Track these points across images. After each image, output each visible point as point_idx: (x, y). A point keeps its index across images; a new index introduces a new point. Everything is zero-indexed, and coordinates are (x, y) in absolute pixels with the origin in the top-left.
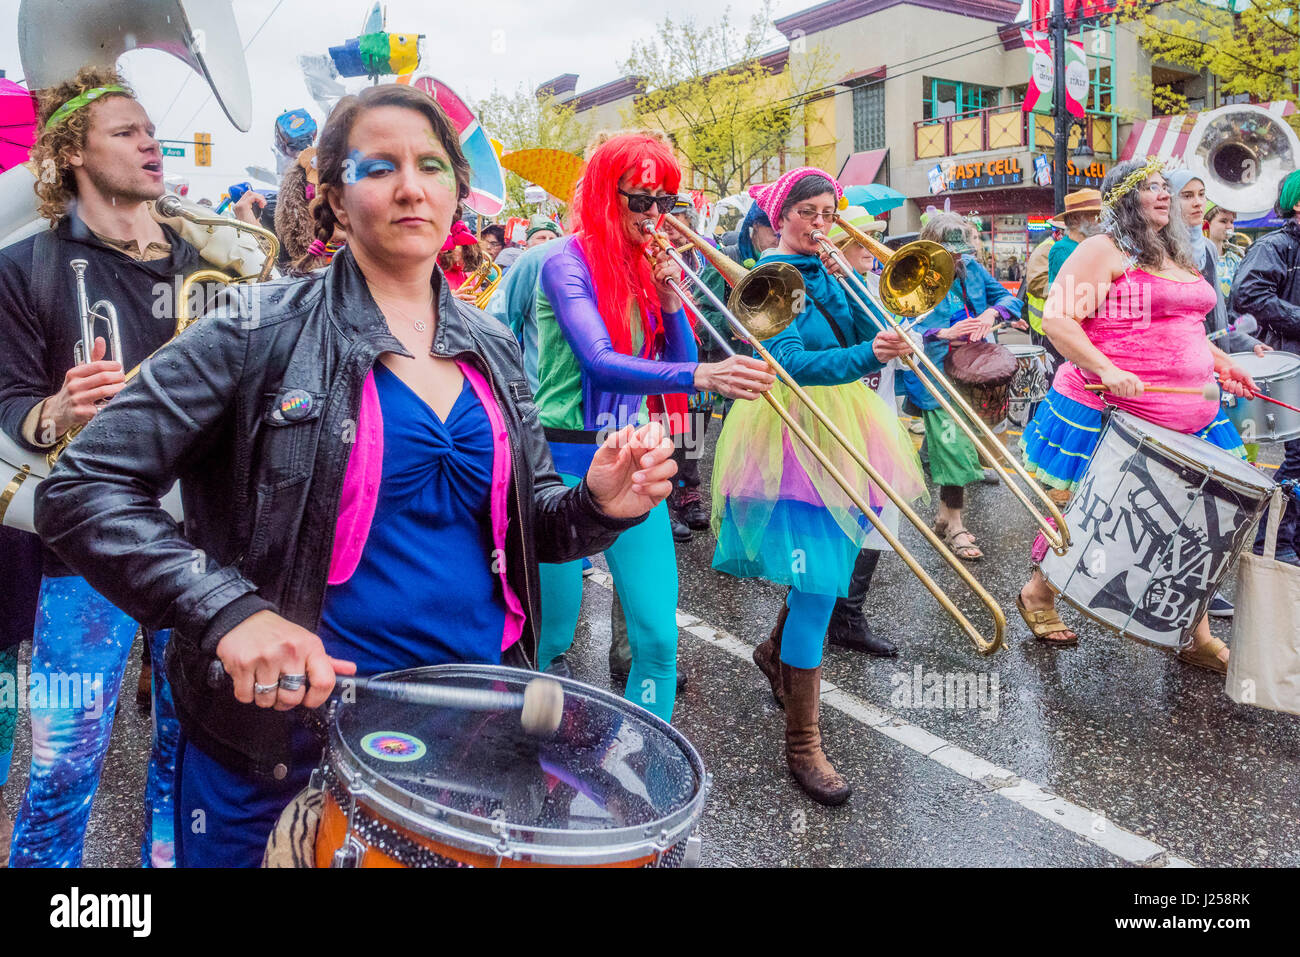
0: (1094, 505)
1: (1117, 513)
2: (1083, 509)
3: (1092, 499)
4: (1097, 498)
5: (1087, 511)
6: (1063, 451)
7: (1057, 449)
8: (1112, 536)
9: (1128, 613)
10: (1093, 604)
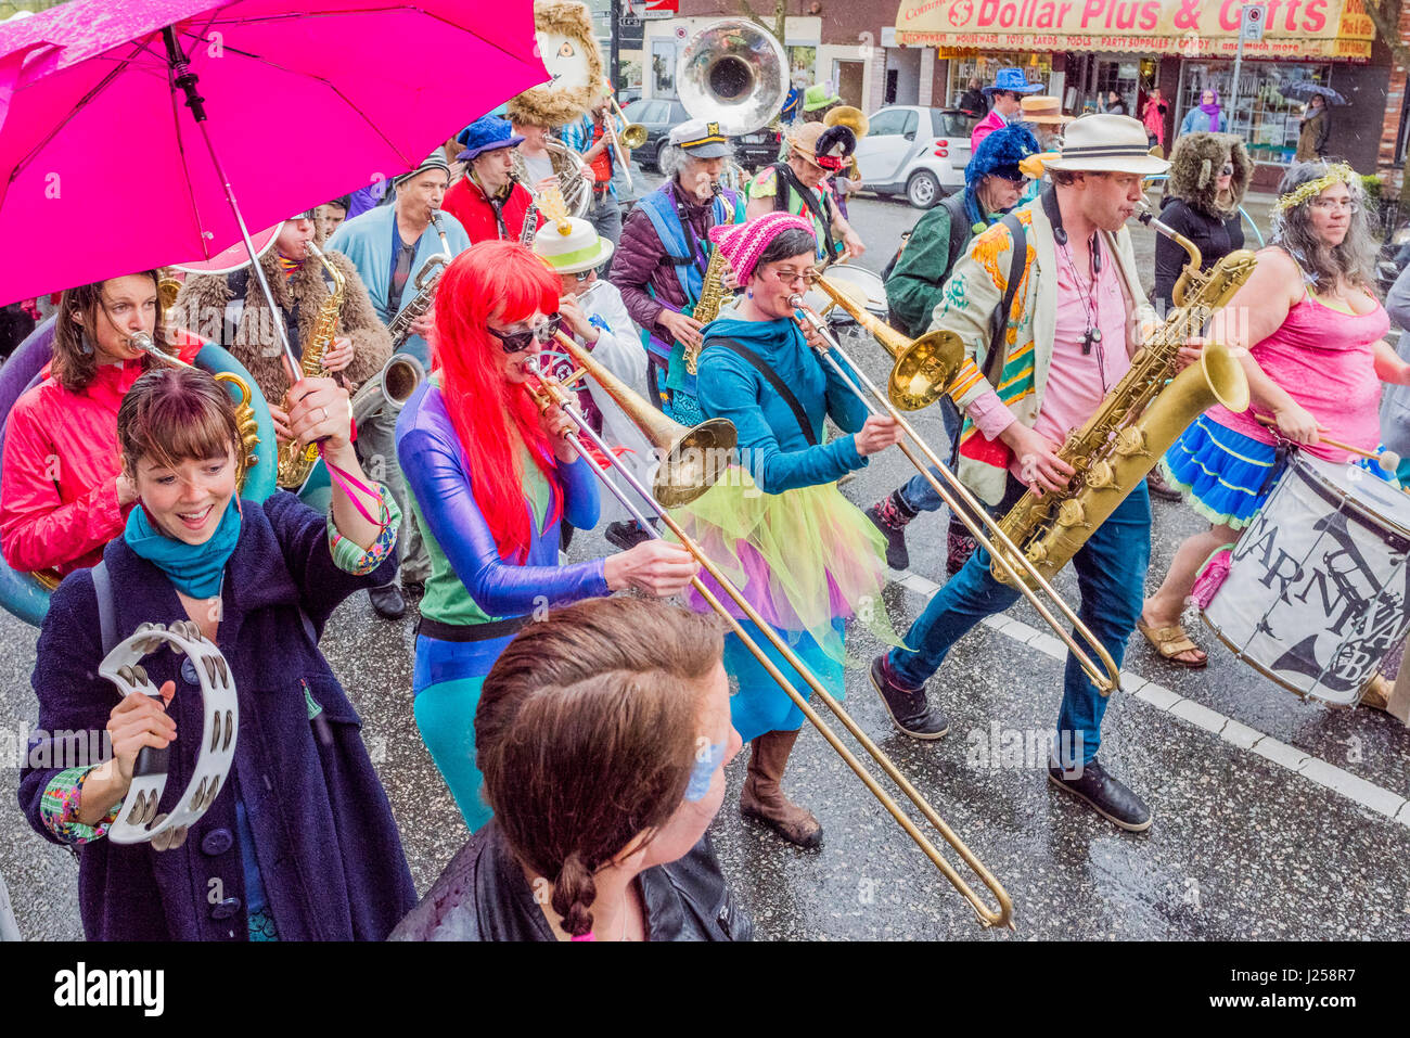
0: (1280, 560)
1: (1309, 575)
2: (1264, 562)
3: (1275, 554)
4: (1284, 555)
5: (1270, 566)
6: (1224, 483)
7: (1215, 478)
8: (1302, 598)
9: (1316, 677)
10: (1275, 667)
